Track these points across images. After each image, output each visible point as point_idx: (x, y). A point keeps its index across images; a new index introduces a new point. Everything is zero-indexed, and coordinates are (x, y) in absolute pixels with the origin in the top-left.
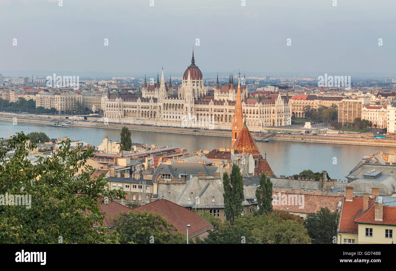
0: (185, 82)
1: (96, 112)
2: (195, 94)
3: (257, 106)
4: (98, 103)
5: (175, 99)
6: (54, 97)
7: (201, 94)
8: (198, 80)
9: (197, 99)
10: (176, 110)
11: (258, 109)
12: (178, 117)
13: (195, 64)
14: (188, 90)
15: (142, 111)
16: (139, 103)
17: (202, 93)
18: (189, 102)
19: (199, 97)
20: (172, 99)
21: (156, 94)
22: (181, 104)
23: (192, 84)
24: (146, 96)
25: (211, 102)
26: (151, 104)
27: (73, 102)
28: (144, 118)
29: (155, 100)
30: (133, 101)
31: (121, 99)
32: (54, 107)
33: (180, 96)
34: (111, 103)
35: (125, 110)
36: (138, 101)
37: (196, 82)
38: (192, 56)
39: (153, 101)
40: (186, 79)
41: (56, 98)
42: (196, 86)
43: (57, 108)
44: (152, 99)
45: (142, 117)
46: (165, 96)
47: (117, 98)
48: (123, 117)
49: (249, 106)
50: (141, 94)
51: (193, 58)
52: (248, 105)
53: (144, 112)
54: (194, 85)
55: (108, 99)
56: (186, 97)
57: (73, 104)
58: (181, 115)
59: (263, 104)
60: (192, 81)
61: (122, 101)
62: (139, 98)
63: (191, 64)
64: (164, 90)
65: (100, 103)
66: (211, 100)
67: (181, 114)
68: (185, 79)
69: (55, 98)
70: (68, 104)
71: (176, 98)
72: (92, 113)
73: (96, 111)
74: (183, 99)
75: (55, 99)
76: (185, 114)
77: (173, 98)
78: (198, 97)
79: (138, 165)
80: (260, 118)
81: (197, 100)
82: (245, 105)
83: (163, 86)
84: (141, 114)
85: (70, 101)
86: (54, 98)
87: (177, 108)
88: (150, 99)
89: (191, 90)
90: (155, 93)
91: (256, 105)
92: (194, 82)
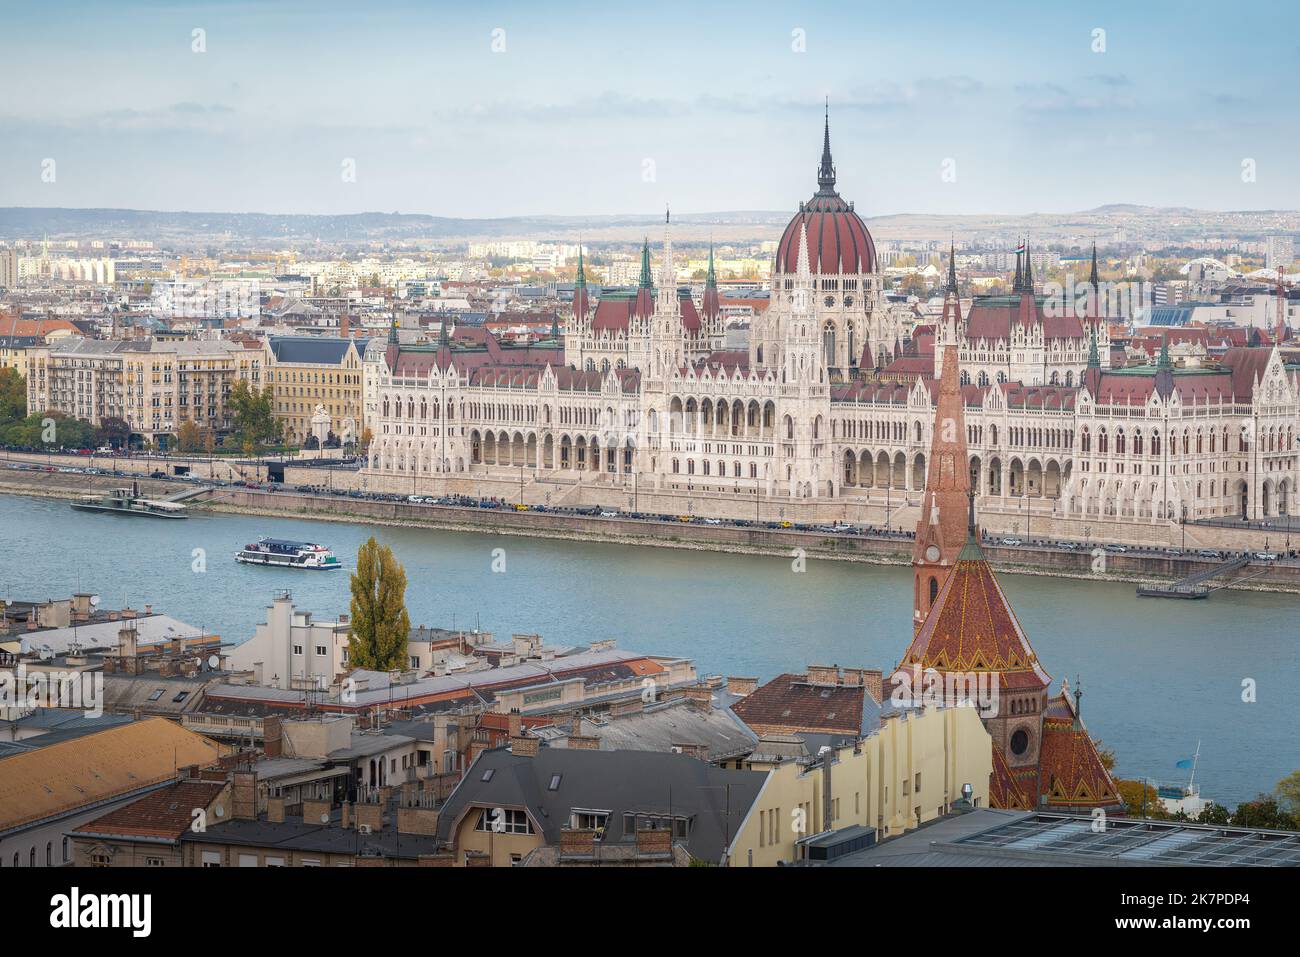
0: (782, 285)
1: (333, 442)
2: (838, 348)
3: (1156, 413)
4: (347, 393)
5: (730, 375)
6: (120, 361)
7: (867, 346)
8: (850, 277)
9: (846, 373)
10: (735, 432)
11: (1160, 426)
12: (746, 471)
13: (837, 189)
14: (799, 330)
15: (566, 438)
16: (547, 393)
17: (873, 339)
18: (805, 393)
19: (858, 365)
20: (714, 373)
21: (637, 345)
22: (762, 402)
23: (821, 297)
24: (586, 356)
25: (917, 389)
26: (610, 396)
27: (218, 388)
28: (572, 473)
29: (631, 380)
30: (518, 385)
31: (456, 377)
32: (117, 413)
33: (760, 359)
34: (404, 393)
35: (476, 433)
36: (541, 383)
37: (840, 284)
38: (821, 152)
39: (618, 384)
40: (791, 268)
41: (131, 369)
42: (839, 304)
43: (135, 420)
44: (612, 372)
45: (565, 466)
46: (681, 362)
47: (435, 369)
48: (466, 468)
49: (1116, 412)
50: (561, 348)
51: (827, 160)
52: (1105, 406)
53: (574, 444)
54: (830, 302)
55: (390, 376)
56: (788, 365)
57: (218, 400)
58: (760, 461)
59: (1187, 401)
60: (819, 283)
61: (462, 384)
62: (549, 369)
63: (817, 189)
64: (678, 326)
65: (357, 393)
66: (920, 382)
67: (761, 451)
68: (786, 271)
69: (125, 366)
70: (190, 401)
71: (738, 372)
72: (312, 444)
73: (331, 435)
74: (770, 374)
75: (125, 376)
76: (783, 453)
77: (722, 372)
78: (853, 362)
79: (398, 755)
80: (1169, 474)
81: (846, 379)
82: (1092, 404)
83: (667, 306)
84: (556, 453)
85: (198, 383)
86: (116, 365)
87: (740, 420)
88: (606, 370)
89: (816, 329)
90: (631, 342)
91: (1149, 406)
92: (835, 284)
